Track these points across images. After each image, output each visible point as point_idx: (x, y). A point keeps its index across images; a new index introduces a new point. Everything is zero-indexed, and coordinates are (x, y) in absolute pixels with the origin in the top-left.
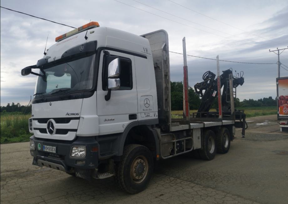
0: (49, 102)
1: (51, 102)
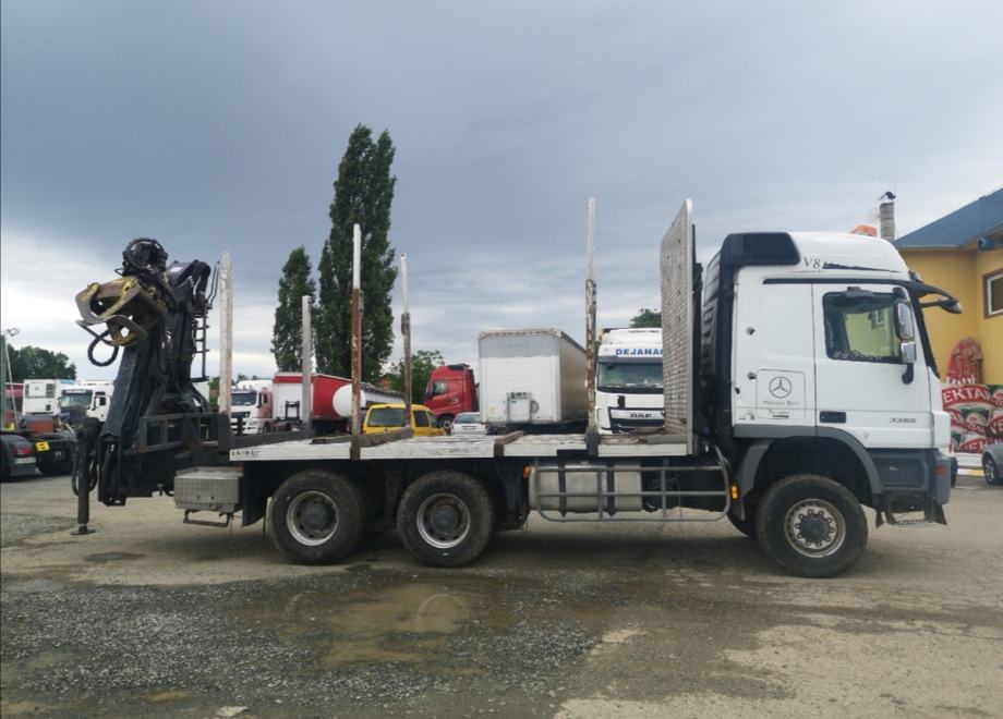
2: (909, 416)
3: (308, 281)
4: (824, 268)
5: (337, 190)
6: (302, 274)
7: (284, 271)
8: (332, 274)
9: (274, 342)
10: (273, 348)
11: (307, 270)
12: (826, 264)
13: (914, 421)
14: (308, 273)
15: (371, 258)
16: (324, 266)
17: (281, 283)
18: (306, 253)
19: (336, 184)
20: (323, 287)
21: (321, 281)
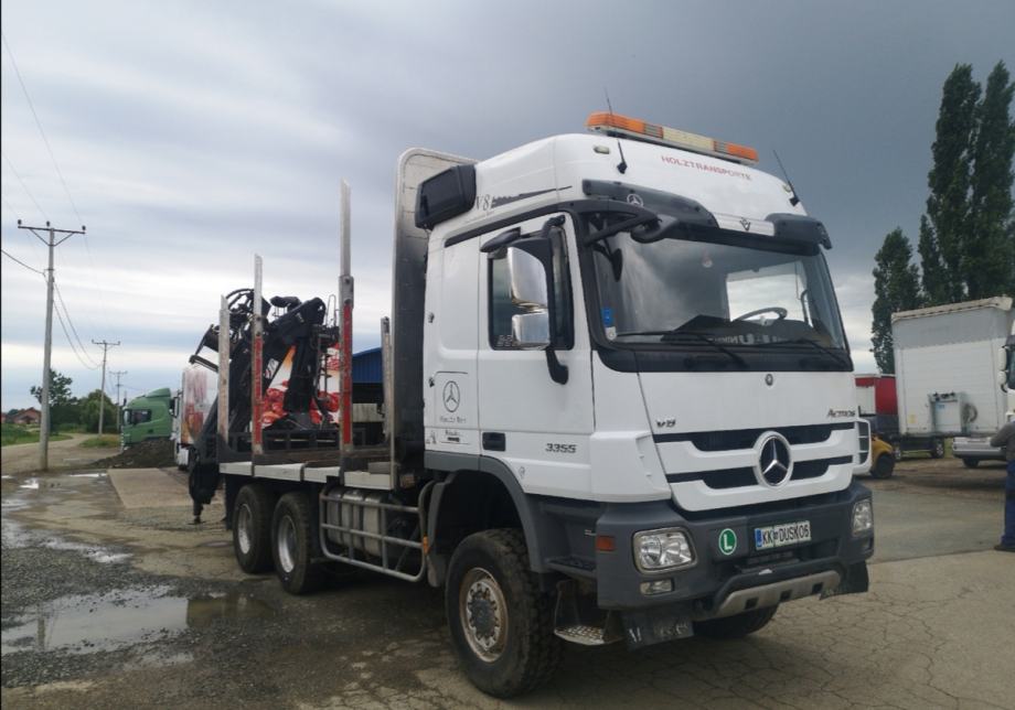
0: (765, 374)
1: (772, 373)
2: (566, 441)
3: (908, 268)
4: (493, 206)
5: (935, 152)
6: (900, 259)
7: (877, 260)
8: (936, 256)
9: (873, 340)
10: (873, 347)
11: (907, 254)
12: (494, 200)
13: (572, 449)
14: (908, 258)
15: (985, 226)
16: (926, 247)
17: (876, 274)
18: (904, 235)
19: (934, 144)
20: (926, 272)
21: (923, 264)
